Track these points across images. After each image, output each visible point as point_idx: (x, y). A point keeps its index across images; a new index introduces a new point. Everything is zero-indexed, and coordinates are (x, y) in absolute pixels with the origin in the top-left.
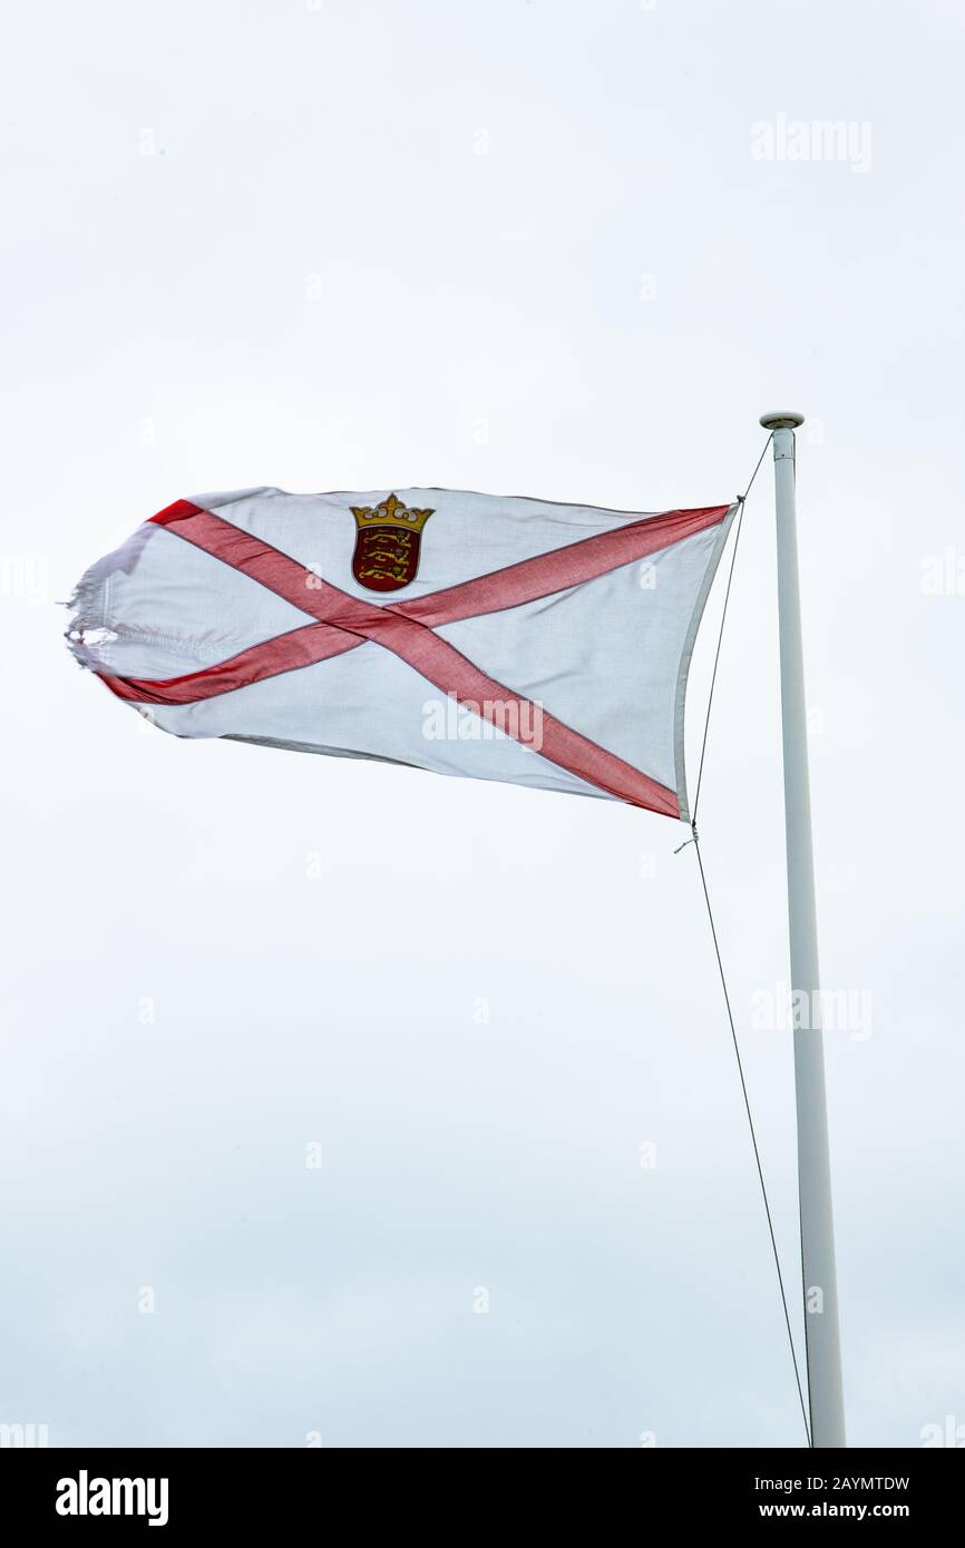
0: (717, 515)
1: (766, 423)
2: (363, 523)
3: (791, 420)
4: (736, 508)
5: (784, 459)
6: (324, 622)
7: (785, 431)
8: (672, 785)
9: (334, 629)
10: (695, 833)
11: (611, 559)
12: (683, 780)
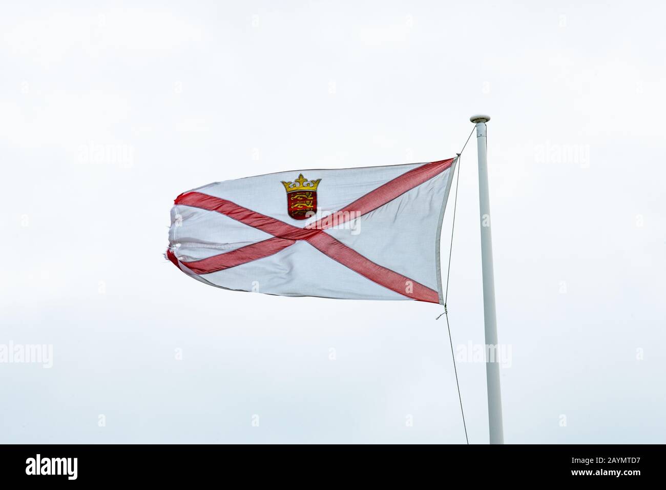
0: (448, 163)
1: (473, 121)
2: (289, 189)
3: (483, 118)
4: (457, 159)
5: (481, 137)
6: (277, 237)
7: (482, 124)
8: (436, 289)
9: (282, 239)
10: (446, 310)
12: (440, 286)
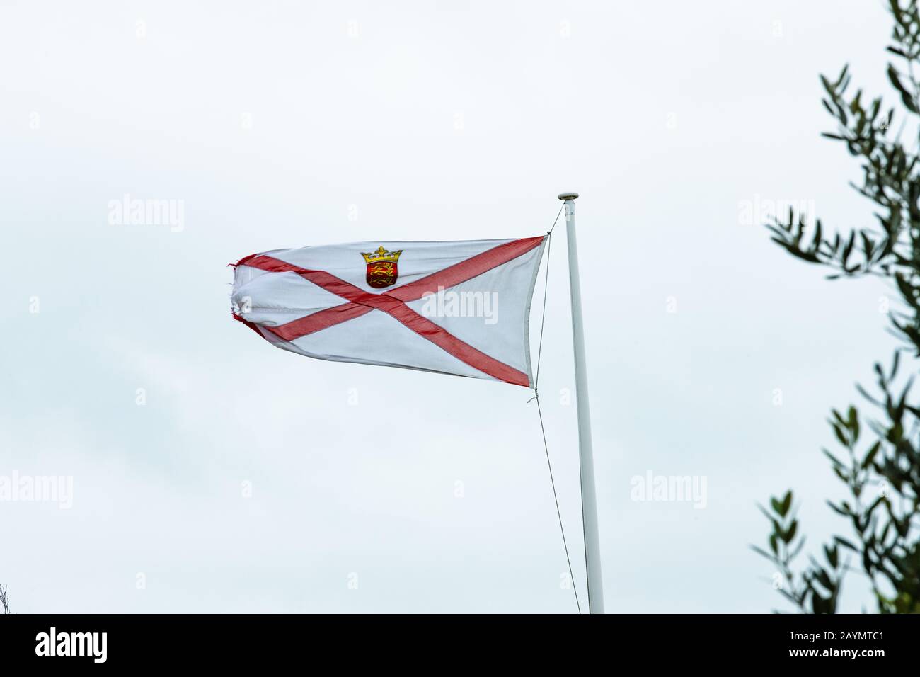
0: (537, 241)
1: (561, 198)
2: (369, 260)
3: (572, 196)
4: (547, 238)
5: (570, 215)
6: (353, 302)
7: (570, 201)
8: (526, 373)
9: (357, 305)
10: (537, 394)
11: (489, 264)
12: (530, 368)
